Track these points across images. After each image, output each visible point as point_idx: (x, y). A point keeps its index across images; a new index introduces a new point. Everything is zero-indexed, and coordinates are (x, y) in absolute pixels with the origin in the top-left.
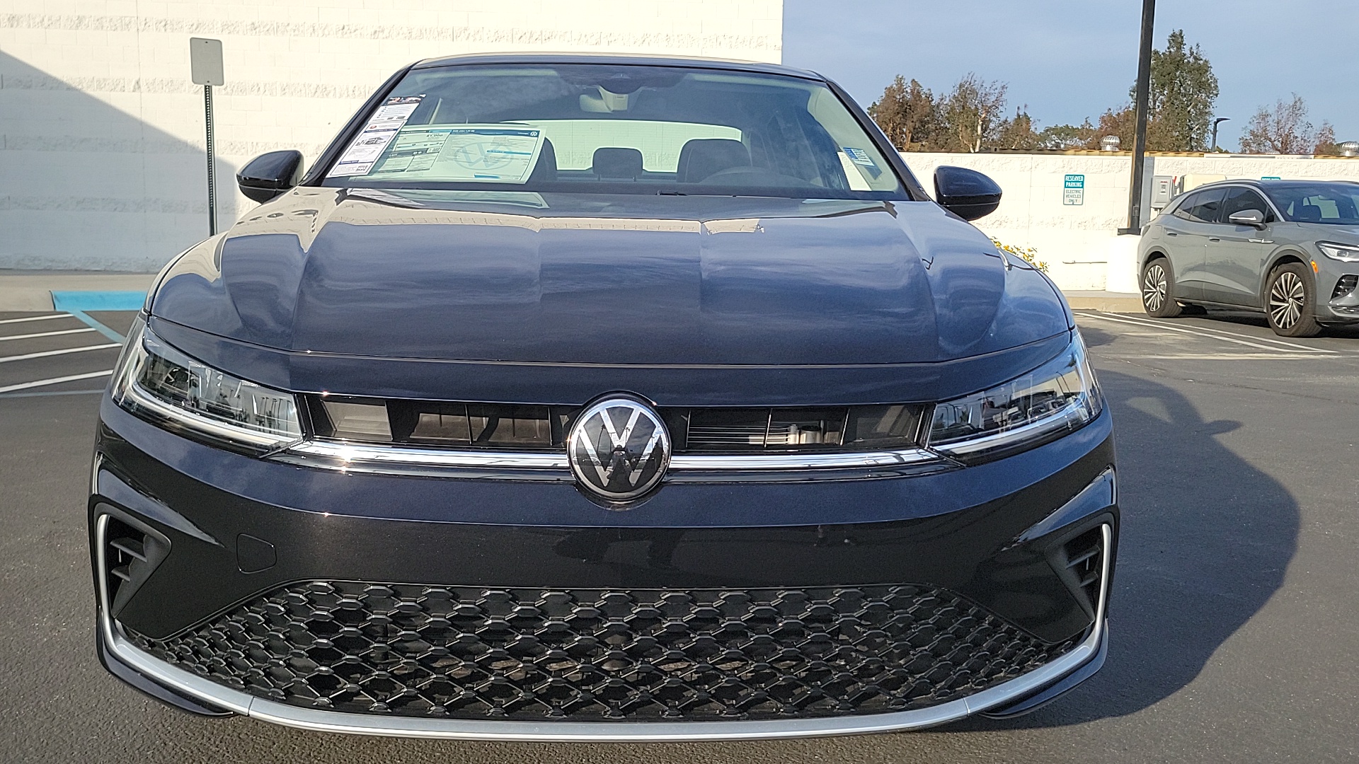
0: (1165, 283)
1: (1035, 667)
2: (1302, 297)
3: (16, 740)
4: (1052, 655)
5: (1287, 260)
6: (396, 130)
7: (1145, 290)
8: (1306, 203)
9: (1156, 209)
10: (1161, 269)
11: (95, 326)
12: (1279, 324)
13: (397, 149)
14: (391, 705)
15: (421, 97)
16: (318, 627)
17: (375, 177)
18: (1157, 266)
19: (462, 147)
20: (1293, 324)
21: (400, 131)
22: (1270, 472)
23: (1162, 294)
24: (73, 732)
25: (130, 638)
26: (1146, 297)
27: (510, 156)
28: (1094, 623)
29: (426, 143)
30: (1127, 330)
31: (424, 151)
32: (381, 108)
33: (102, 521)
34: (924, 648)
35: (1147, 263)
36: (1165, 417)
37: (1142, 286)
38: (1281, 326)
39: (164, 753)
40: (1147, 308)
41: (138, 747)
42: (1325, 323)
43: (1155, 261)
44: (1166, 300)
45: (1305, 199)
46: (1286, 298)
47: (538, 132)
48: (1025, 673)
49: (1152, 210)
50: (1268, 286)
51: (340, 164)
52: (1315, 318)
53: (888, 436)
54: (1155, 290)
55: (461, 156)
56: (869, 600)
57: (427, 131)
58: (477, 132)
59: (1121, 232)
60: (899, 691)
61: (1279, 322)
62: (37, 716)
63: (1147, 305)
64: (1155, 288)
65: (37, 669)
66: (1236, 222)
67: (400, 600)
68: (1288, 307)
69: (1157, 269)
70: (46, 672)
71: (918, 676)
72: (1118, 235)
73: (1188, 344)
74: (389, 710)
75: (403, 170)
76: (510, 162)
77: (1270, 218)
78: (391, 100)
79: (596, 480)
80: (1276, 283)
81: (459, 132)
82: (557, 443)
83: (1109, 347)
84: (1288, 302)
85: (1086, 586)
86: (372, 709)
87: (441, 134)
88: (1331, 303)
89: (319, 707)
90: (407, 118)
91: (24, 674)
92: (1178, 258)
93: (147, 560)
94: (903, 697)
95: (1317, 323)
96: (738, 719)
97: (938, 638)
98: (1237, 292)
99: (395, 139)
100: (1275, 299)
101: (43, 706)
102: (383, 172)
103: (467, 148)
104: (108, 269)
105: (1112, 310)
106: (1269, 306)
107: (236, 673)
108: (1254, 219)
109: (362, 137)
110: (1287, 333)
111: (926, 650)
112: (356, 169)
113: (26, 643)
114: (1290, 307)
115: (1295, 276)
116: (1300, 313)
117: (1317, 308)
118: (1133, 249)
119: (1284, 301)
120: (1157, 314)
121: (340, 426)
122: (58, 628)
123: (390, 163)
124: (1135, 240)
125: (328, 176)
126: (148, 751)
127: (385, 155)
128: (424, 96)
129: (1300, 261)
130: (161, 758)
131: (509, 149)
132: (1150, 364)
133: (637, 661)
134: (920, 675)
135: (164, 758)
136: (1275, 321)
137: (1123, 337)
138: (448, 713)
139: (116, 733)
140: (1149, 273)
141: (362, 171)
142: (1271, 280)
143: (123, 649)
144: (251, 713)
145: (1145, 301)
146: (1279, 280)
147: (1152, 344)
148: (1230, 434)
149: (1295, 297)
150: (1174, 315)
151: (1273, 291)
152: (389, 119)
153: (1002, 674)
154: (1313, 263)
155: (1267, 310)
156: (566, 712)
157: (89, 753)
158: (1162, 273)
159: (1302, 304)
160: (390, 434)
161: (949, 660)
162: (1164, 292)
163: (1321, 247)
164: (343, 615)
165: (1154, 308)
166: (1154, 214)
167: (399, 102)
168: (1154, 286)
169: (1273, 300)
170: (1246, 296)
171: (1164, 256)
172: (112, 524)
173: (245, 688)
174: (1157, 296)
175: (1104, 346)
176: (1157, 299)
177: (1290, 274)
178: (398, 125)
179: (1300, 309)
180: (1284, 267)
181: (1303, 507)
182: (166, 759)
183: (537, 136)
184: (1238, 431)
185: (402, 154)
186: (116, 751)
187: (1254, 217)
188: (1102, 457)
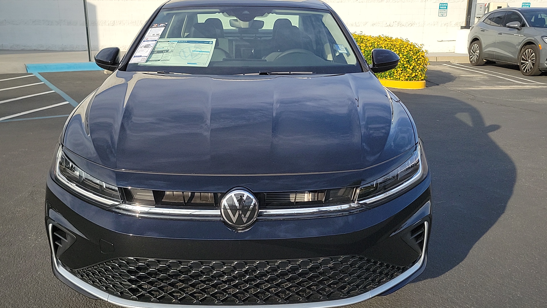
0: (478, 51)
1: (397, 275)
2: (534, 60)
3: (25, 293)
4: (404, 270)
5: (529, 43)
6: (156, 40)
7: (470, 54)
8: (539, 17)
9: (477, 17)
10: (477, 45)
11: (44, 81)
12: (524, 71)
13: (157, 50)
14: (159, 299)
15: (165, 24)
16: (130, 272)
17: (149, 63)
18: (476, 44)
19: (182, 49)
20: (530, 70)
21: (158, 41)
22: (508, 152)
23: (477, 56)
24: (46, 289)
25: (64, 266)
26: (471, 57)
27: (201, 53)
28: (421, 256)
29: (168, 47)
30: (461, 74)
31: (167, 51)
32: (150, 29)
33: (50, 226)
34: (354, 275)
35: (471, 42)
36: (470, 123)
37: (469, 52)
38: (525, 71)
39: (79, 299)
40: (471, 62)
41: (69, 296)
42: (543, 71)
43: (475, 42)
44: (479, 59)
45: (539, 15)
46: (528, 59)
47: (212, 42)
48: (393, 278)
49: (476, 18)
50: (521, 54)
51: (134, 57)
52: (539, 68)
53: (342, 196)
54: (474, 54)
55: (182, 53)
56: (333, 260)
57: (168, 41)
58: (188, 42)
59: (462, 28)
60: (345, 290)
61: (524, 69)
62: (32, 282)
63: (471, 60)
64: (475, 53)
65: (31, 260)
66: (509, 27)
67: (160, 264)
68: (528, 63)
69: (476, 45)
70: (34, 261)
71: (352, 285)
72: (461, 29)
73: (485, 81)
74: (158, 301)
75: (159, 60)
76: (201, 56)
77: (523, 25)
78: (154, 25)
79: (231, 221)
80: (524, 53)
81: (181, 42)
82: (216, 205)
83: (453, 83)
84: (528, 61)
85: (418, 243)
86: (151, 300)
87: (174, 43)
88: (546, 62)
89: (133, 299)
90: (160, 35)
91: (26, 262)
92: (485, 41)
93: (67, 242)
94: (346, 293)
95: (540, 70)
96: (285, 303)
97: (359, 272)
98: (508, 56)
99: (156, 45)
100: (523, 60)
101: (34, 277)
102: (151, 61)
103: (184, 50)
104: (47, 49)
105: (456, 62)
106: (521, 63)
107: (103, 284)
108: (517, 25)
109: (143, 44)
110: (527, 74)
111: (355, 276)
112: (141, 60)
113: (26, 247)
114: (529, 63)
115: (532, 50)
116: (533, 66)
117: (540, 64)
118: (466, 35)
119: (527, 61)
120: (475, 64)
121: (136, 197)
123: (154, 57)
124: (468, 31)
125: (130, 63)
126: (73, 298)
127: (152, 53)
128: (167, 23)
129: (534, 44)
130: (78, 301)
131: (201, 50)
132: (468, 92)
133: (248, 284)
134: (353, 284)
136: (523, 69)
137: (459, 77)
138: (179, 302)
139: (61, 290)
140: (472, 47)
141: (143, 61)
142: (522, 52)
143: (62, 270)
144: (108, 301)
145: (470, 59)
146: (525, 52)
147: (471, 81)
148: (495, 132)
149: (531, 59)
150: (482, 65)
151: (523, 57)
152: (153, 35)
153: (384, 280)
154: (540, 45)
155: (520, 64)
156: (222, 301)
157: (52, 299)
158: (478, 47)
159: (534, 63)
160: (154, 200)
161: (364, 279)
162: (478, 55)
163: (543, 38)
164: (139, 269)
165: (474, 62)
166: (476, 20)
167: (157, 27)
168: (474, 52)
169: (522, 60)
170: (511, 58)
171: (479, 40)
172: (54, 227)
173: (106, 290)
174: (475, 57)
175: (451, 83)
176: (475, 58)
177: (530, 49)
178: (157, 38)
179: (533, 64)
180: (528, 46)
181: (519, 171)
182: (80, 302)
183: (212, 44)
184: (499, 130)
185: (159, 52)
186: (62, 298)
187: (517, 24)
188: (426, 196)
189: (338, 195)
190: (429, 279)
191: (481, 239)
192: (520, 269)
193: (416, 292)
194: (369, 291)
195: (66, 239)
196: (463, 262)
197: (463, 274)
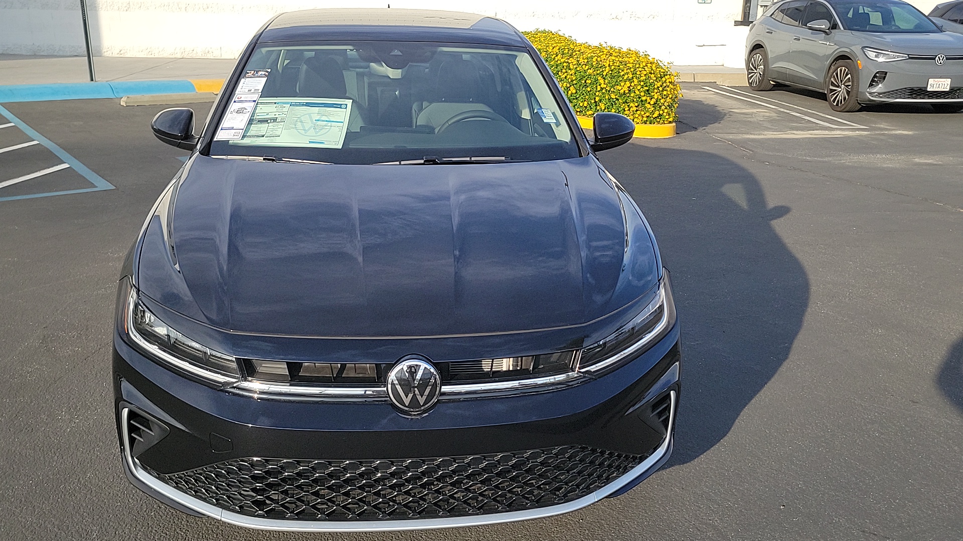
0: (762, 67)
1: (632, 468)
2: (850, 85)
3: (74, 507)
4: (642, 460)
5: (843, 57)
6: (255, 101)
7: (749, 71)
8: (861, 11)
9: (762, 6)
10: (761, 57)
11: (14, 122)
12: (834, 103)
13: (257, 117)
14: (297, 514)
15: (267, 72)
16: (255, 478)
17: (247, 142)
18: (758, 55)
19: (299, 118)
20: (843, 103)
21: (258, 103)
22: (800, 256)
23: (760, 74)
24: (105, 501)
25: (145, 469)
26: (749, 76)
27: (329, 124)
28: (666, 437)
29: (275, 113)
30: (734, 106)
31: (275, 120)
32: (243, 80)
33: (125, 412)
34: (573, 471)
35: (752, 51)
36: (743, 204)
37: (748, 68)
38: (835, 104)
39: (161, 513)
40: (750, 84)
41: (145, 510)
42: (864, 104)
43: (757, 50)
44: (763, 80)
45: (861, 7)
46: (840, 85)
47: (346, 105)
48: (627, 472)
49: (759, 7)
50: (829, 75)
51: (222, 129)
52: (857, 100)
53: (557, 362)
54: (756, 71)
55: (299, 124)
56: (545, 453)
57: (275, 103)
58: (308, 105)
59: (737, 23)
60: (560, 492)
61: (834, 101)
62: (82, 490)
63: (750, 81)
64: (756, 70)
65: (71, 454)
66: (810, 28)
67: (300, 465)
68: (840, 91)
69: (758, 57)
70: (77, 455)
71: (570, 484)
72: (735, 25)
73: (771, 121)
74: (296, 517)
75: (263, 136)
76: (330, 129)
77: (834, 26)
78: (248, 73)
79: (403, 403)
80: (834, 74)
81: (296, 105)
82: (380, 378)
83: (720, 125)
84: (841, 88)
85: (662, 421)
86: (286, 517)
87: (284, 105)
88: (868, 90)
89: (259, 516)
90: (260, 91)
91: (64, 457)
92: (773, 48)
93: (153, 435)
94: (563, 496)
95: (859, 103)
96: (477, 514)
97: (580, 466)
98: (807, 77)
99: (255, 109)
100: (833, 84)
101: (82, 482)
102: (250, 136)
103: (302, 118)
104: (5, 52)
105: (726, 84)
106: (829, 90)
107: (211, 495)
108: (824, 27)
109: (233, 106)
110: (839, 109)
111: (574, 473)
112: (232, 134)
114: (842, 91)
115: (847, 70)
116: (848, 95)
117: (859, 93)
118: (743, 37)
119: (838, 87)
120: (756, 89)
121: (260, 369)
122: (74, 420)
123: (255, 129)
124: (745, 29)
125: (215, 139)
126: (151, 513)
127: (251, 122)
128: (269, 70)
129: (850, 59)
130: (160, 517)
131: (328, 118)
132: (743, 144)
133: (425, 489)
134: (571, 484)
135: (162, 517)
136: (832, 100)
137: (731, 114)
138: (327, 518)
139: (130, 500)
140: (753, 59)
141: (237, 137)
142: (831, 71)
143: (142, 475)
144: (223, 519)
145: (749, 79)
146: (836, 72)
147: (748, 121)
148: (782, 219)
149: (846, 84)
150: (768, 89)
151: (832, 79)
152: (249, 91)
153: (615, 474)
154: (859, 62)
155: (827, 92)
156: (389, 514)
157: (118, 515)
158: (761, 60)
159: (850, 90)
160: (288, 374)
161: (587, 476)
162: (762, 73)
163: (865, 50)
164: (269, 473)
165: (755, 84)
166: (760, 10)
167: (254, 76)
168: (755, 68)
169: (832, 85)
170: (814, 81)
171: (762, 47)
172: (132, 415)
173: (217, 504)
174: (756, 76)
175: (716, 125)
176: (756, 77)
177: (843, 68)
178: (255, 97)
179: (848, 93)
180: (840, 62)
181: (813, 289)
182: (163, 518)
183: (346, 108)
184: (788, 216)
185: (262, 121)
186: (134, 514)
187: (824, 25)
188: (673, 355)
189: (551, 360)
190: (677, 467)
191: (753, 401)
192: (806, 446)
193: (658, 485)
194: (593, 492)
195: (151, 431)
196: (726, 438)
197: (725, 456)
